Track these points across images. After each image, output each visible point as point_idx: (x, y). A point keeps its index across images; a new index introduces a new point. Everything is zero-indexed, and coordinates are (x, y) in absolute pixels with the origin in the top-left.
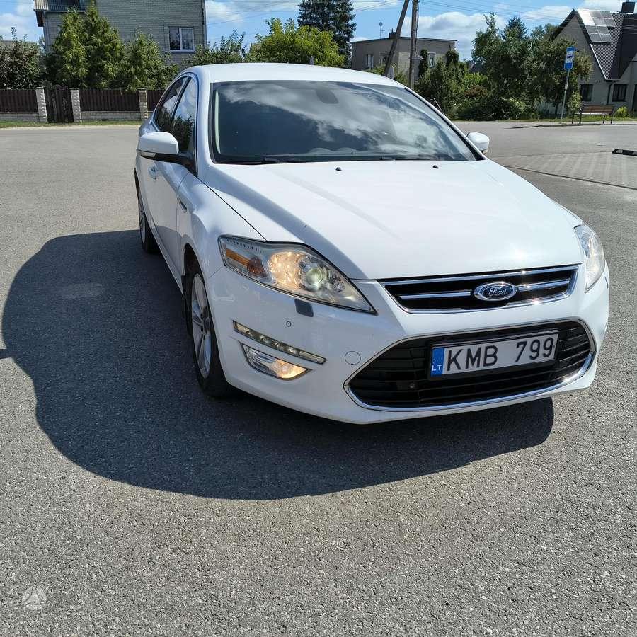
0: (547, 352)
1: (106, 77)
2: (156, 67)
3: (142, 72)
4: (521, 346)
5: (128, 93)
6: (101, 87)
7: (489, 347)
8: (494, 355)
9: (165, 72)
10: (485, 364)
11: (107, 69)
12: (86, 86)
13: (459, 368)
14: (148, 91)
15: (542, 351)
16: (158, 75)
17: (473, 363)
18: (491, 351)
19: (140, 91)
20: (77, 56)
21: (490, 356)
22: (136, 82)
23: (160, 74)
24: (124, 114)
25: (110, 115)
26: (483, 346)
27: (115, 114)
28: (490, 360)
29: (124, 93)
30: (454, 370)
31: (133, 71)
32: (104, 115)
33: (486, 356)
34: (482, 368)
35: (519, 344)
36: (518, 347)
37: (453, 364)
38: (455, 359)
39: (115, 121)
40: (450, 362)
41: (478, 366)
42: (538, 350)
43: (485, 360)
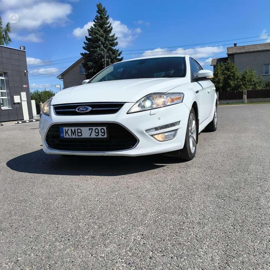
0: (103, 134)
1: (230, 86)
2: (254, 81)
3: (246, 84)
4: (91, 130)
5: (238, 92)
6: (228, 91)
7: (79, 129)
8: (81, 132)
9: (258, 83)
10: (78, 136)
11: (231, 84)
12: (222, 91)
13: (69, 136)
14: (247, 91)
15: (100, 133)
16: (255, 84)
17: (74, 135)
18: (79, 131)
19: (243, 91)
20: (219, 80)
21: (79, 132)
22: (242, 88)
23: (256, 84)
24: (236, 101)
25: (230, 101)
26: (76, 128)
27: (233, 101)
28: (80, 134)
29: (237, 92)
30: (67, 136)
31: (241, 83)
32: (228, 101)
33: (78, 133)
34: (77, 137)
35: (90, 129)
36: (89, 130)
37: (67, 134)
38: (67, 132)
39: (232, 104)
40: (66, 133)
41: (76, 136)
42: (98, 133)
43: (78, 134)
